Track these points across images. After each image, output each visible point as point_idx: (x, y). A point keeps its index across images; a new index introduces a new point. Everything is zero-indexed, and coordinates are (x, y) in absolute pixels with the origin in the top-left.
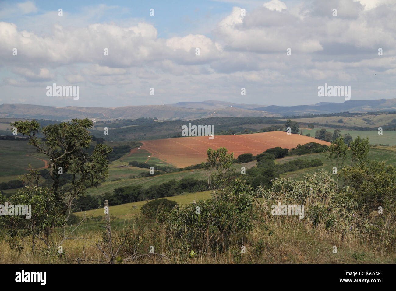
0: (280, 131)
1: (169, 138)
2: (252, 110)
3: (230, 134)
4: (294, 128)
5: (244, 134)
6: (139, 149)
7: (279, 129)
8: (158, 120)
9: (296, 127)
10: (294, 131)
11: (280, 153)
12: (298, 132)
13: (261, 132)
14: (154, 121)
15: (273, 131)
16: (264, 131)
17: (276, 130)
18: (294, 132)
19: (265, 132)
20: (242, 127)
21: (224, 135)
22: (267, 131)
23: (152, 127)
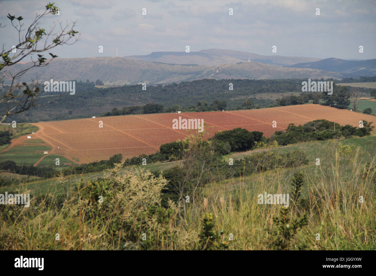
0: (314, 103)
1: (94, 117)
2: (292, 66)
3: (215, 110)
4: (339, 98)
5: (242, 109)
6: (29, 137)
7: (312, 101)
8: (103, 84)
9: (343, 96)
10: (341, 103)
11: (242, 141)
12: (348, 105)
13: (276, 106)
14: (96, 86)
15: (301, 104)
16: (283, 103)
17: (307, 102)
18: (341, 106)
19: (283, 105)
20: (255, 98)
21: (204, 111)
22: (289, 104)
23: (85, 98)
